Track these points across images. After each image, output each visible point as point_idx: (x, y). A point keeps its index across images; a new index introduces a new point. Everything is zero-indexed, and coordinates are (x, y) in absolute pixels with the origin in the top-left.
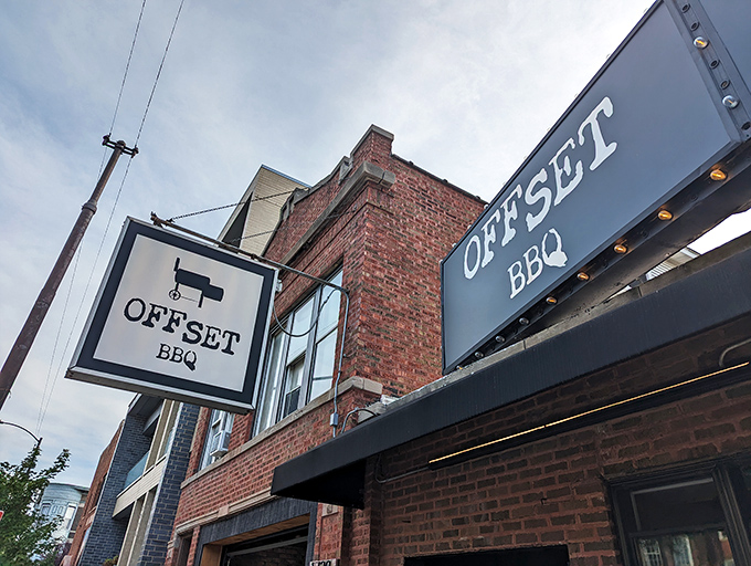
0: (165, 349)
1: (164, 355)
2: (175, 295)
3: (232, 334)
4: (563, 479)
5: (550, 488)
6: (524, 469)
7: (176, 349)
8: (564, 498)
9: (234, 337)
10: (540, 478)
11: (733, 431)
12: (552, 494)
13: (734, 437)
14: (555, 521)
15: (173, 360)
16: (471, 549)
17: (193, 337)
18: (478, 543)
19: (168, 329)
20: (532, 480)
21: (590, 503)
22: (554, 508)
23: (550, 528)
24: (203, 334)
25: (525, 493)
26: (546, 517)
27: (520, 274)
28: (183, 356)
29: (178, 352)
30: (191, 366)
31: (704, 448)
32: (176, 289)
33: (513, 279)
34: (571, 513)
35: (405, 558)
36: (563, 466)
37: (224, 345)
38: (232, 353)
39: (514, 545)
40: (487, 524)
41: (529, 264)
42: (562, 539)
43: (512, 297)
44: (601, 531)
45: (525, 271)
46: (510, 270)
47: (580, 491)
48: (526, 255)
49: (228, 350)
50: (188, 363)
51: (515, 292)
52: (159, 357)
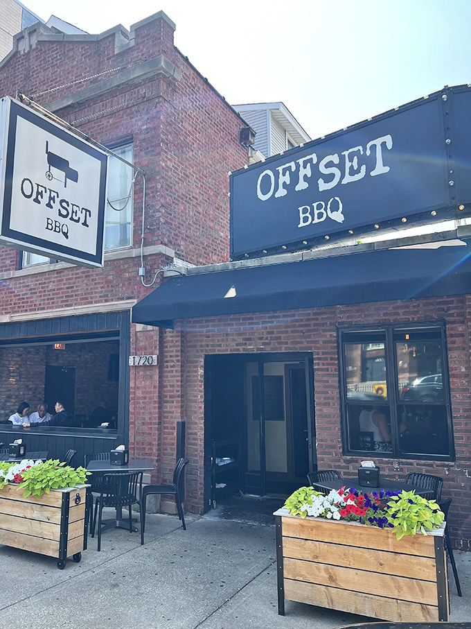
0: (50, 222)
1: (50, 227)
2: (49, 176)
3: (87, 210)
4: (315, 325)
5: (307, 328)
6: (294, 318)
7: (56, 222)
8: (315, 333)
9: (88, 213)
10: (302, 323)
11: (399, 315)
12: (309, 331)
13: (398, 317)
14: (308, 342)
15: (55, 231)
16: (255, 352)
17: (64, 212)
18: (258, 349)
19: (49, 205)
20: (297, 324)
21: (329, 336)
22: (309, 336)
23: (305, 344)
24: (70, 209)
25: (292, 329)
26: (304, 340)
27: (308, 214)
28: (61, 227)
29: (57, 224)
30: (66, 235)
31: (385, 320)
32: (49, 171)
33: (302, 216)
34: (318, 339)
35: (206, 355)
36: (317, 319)
37: (82, 221)
38: (88, 226)
39: (283, 351)
40: (267, 341)
41: (316, 212)
42: (311, 350)
43: (299, 226)
44: (332, 348)
45: (312, 214)
46: (301, 209)
47: (324, 331)
48: (315, 205)
49: (85, 224)
50: (64, 233)
51: (302, 224)
52: (47, 228)
